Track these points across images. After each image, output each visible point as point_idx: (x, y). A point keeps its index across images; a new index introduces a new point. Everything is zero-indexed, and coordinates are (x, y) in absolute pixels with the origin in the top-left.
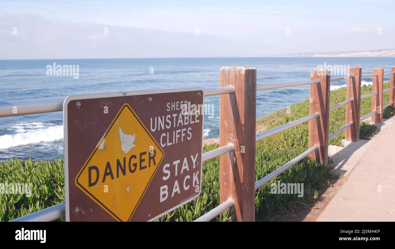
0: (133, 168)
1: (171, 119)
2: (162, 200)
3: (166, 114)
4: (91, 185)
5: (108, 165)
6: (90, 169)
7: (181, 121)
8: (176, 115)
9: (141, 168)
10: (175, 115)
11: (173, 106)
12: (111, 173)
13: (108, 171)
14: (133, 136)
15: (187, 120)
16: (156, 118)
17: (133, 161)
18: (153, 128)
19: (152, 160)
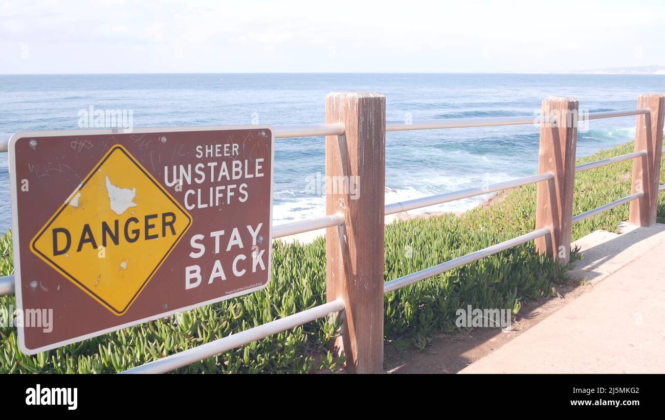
0: (132, 236)
1: (207, 170)
2: (189, 286)
3: (195, 162)
4: (56, 253)
5: (87, 228)
6: (55, 231)
7: (226, 173)
8: (216, 164)
9: (148, 237)
10: (212, 165)
11: (209, 151)
12: (92, 240)
13: (87, 237)
14: (132, 190)
15: (237, 173)
16: (175, 167)
17: (133, 226)
18: (171, 180)
19: (168, 228)
